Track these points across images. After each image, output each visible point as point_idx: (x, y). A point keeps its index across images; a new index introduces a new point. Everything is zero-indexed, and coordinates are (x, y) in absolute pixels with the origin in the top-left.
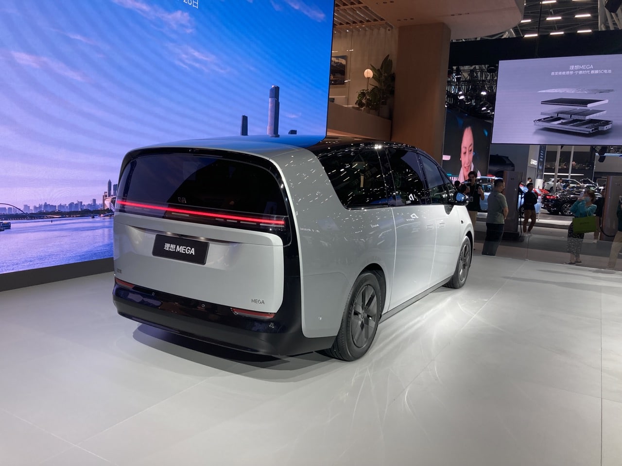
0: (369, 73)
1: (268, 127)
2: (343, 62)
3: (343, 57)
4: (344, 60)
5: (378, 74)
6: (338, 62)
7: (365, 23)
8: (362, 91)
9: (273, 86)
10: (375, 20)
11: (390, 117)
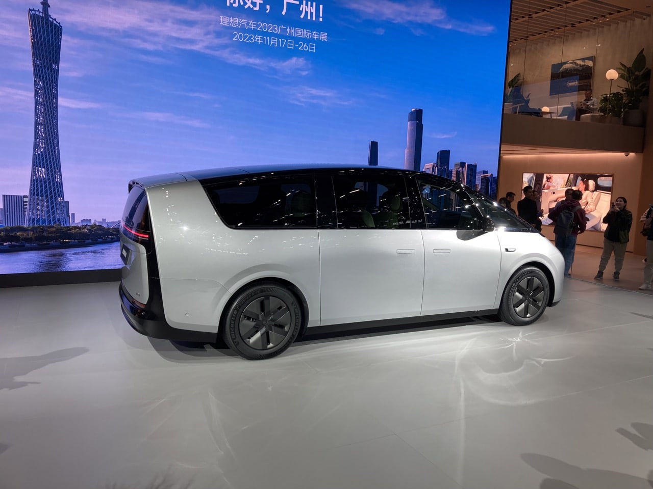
0: (612, 74)
1: (406, 151)
2: (590, 63)
3: (592, 58)
4: (591, 62)
5: (627, 73)
6: (585, 65)
7: (608, 16)
8: (604, 96)
9: (413, 110)
10: (619, 12)
11: (643, 124)
